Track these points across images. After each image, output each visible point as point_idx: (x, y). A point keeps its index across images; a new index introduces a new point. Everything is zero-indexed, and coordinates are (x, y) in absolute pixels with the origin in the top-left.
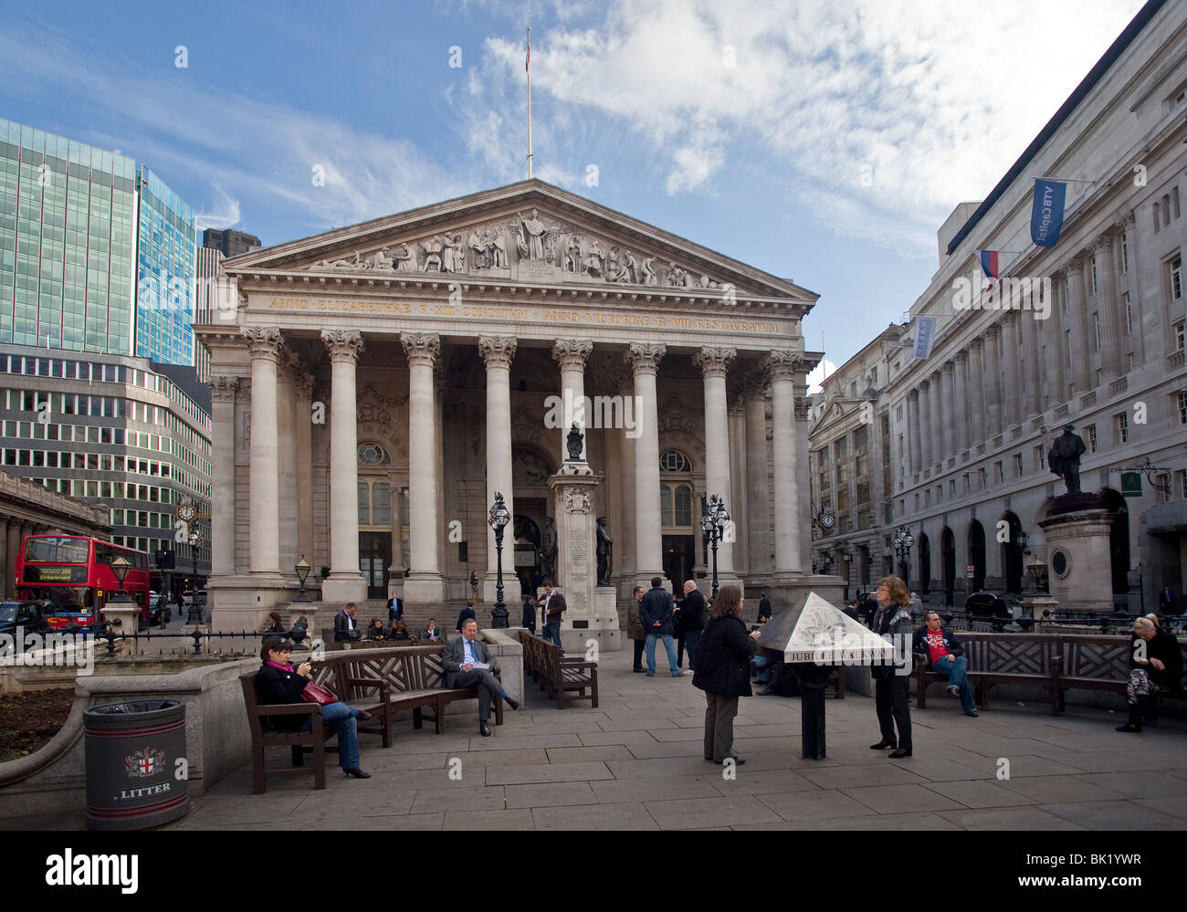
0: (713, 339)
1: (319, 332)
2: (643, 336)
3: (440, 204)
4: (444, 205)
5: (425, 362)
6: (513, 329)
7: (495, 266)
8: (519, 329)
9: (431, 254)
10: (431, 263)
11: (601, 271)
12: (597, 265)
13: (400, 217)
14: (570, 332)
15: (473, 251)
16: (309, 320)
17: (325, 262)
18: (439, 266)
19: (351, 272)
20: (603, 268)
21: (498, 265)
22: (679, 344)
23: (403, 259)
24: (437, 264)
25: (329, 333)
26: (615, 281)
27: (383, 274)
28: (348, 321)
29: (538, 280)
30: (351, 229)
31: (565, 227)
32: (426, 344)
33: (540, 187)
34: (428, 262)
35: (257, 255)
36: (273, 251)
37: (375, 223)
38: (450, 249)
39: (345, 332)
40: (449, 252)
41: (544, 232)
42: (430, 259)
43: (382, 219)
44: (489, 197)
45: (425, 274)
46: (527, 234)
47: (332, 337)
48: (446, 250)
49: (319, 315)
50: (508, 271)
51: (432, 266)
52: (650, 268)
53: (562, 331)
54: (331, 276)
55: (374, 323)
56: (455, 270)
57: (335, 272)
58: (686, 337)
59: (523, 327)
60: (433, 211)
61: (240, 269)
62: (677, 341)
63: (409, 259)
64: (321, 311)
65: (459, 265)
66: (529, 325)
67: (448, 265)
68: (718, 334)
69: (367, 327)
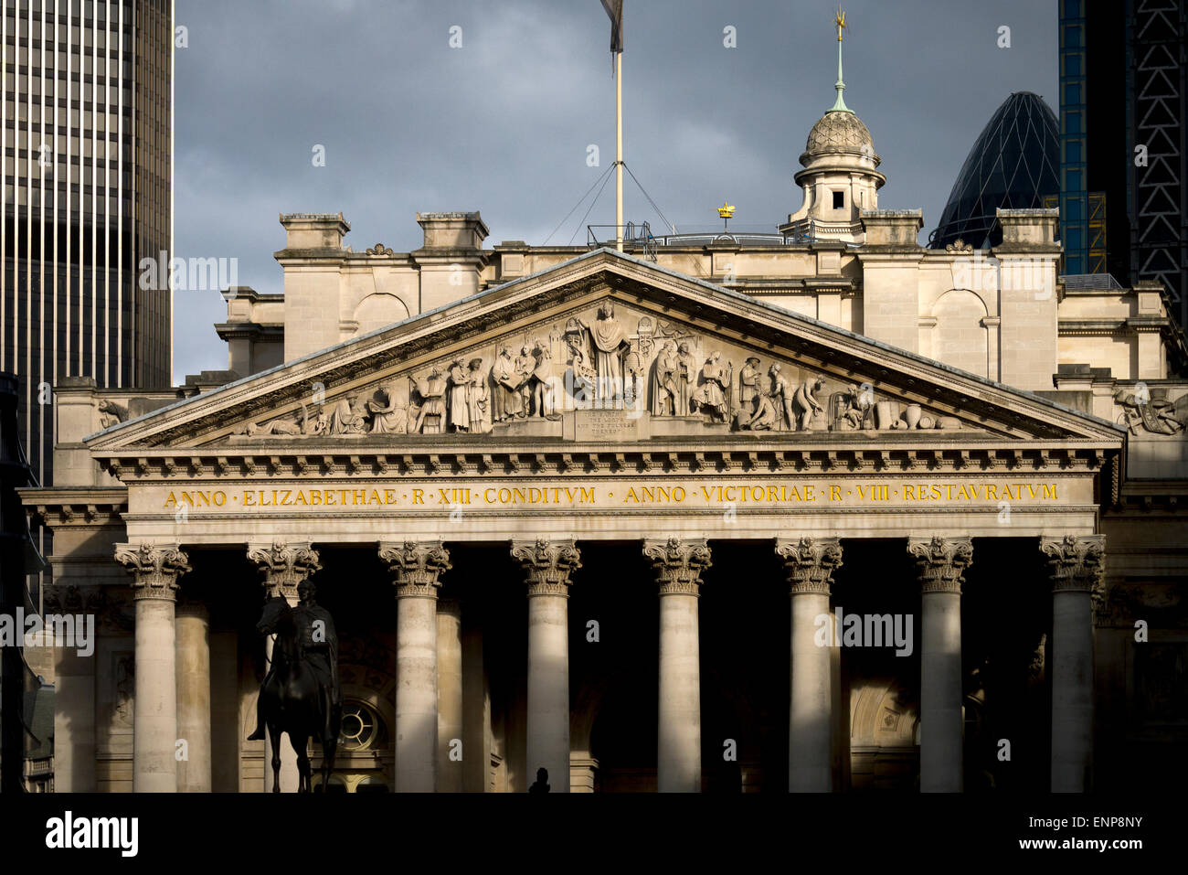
0: (931, 519)
1: (244, 547)
2: (801, 522)
3: (443, 312)
4: (448, 313)
5: (423, 591)
6: (571, 523)
7: (537, 414)
8: (580, 523)
9: (429, 399)
10: (428, 415)
11: (723, 409)
12: (715, 396)
13: (375, 340)
14: (672, 523)
15: (501, 388)
16: (228, 527)
17: (252, 427)
18: (443, 420)
19: (295, 443)
20: (729, 402)
21: (542, 415)
22: (867, 535)
23: (380, 413)
24: (439, 416)
25: (258, 548)
26: (747, 427)
27: (348, 443)
28: (293, 525)
29: (608, 437)
30: (294, 369)
31: (665, 323)
32: (422, 559)
33: (613, 262)
34: (423, 414)
35: (142, 424)
36: (167, 416)
37: (332, 355)
38: (462, 388)
39: (285, 546)
40: (459, 394)
41: (623, 344)
42: (428, 407)
43: (344, 347)
44: (526, 289)
45: (420, 439)
46: (594, 348)
47: (266, 555)
48: (454, 390)
49: (245, 518)
50: (560, 423)
51: (432, 421)
52: (811, 397)
53: (657, 522)
54: (262, 453)
55: (336, 525)
56: (470, 422)
57: (269, 444)
58: (882, 520)
59: (587, 519)
60: (430, 324)
61: (117, 451)
62: (864, 528)
63: (391, 412)
64: (246, 509)
65: (477, 414)
66: (597, 515)
67: (459, 418)
68: (940, 511)
69: (323, 533)
